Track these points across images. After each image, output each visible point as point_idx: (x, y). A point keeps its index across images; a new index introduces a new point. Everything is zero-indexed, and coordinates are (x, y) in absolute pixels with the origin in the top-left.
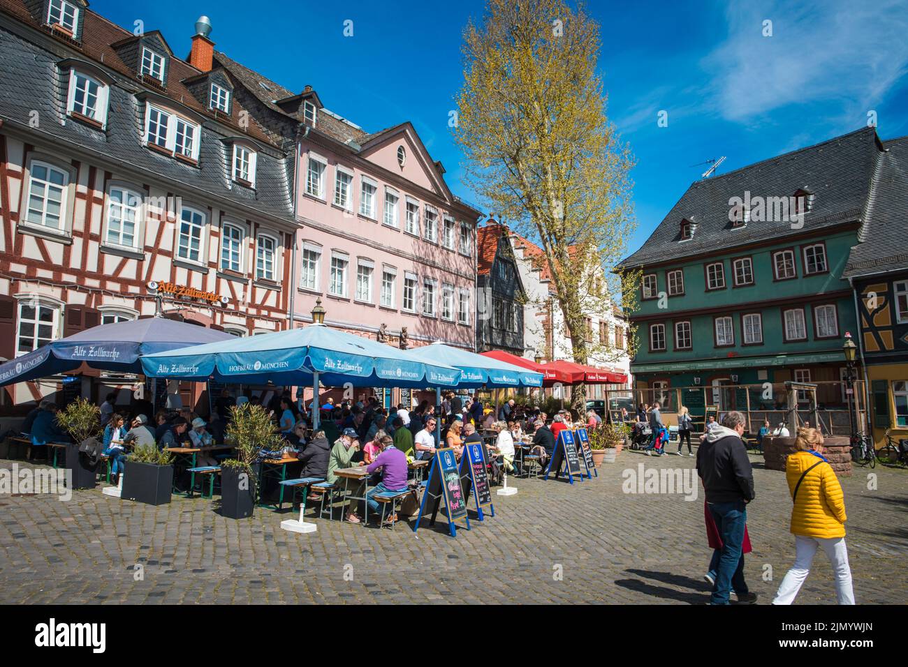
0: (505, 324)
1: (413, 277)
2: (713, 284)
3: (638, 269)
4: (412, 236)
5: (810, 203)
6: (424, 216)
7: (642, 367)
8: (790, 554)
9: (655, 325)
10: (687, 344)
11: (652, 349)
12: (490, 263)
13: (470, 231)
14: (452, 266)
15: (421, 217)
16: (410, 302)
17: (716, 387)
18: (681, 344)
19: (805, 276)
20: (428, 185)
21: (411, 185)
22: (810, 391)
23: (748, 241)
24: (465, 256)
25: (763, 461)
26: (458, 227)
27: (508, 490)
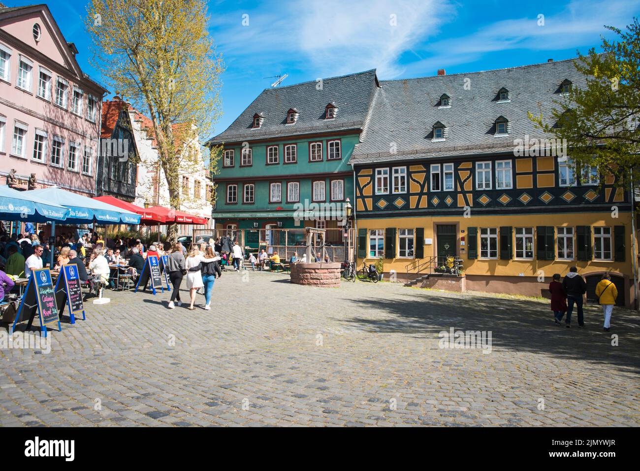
0: (121, 177)
1: (43, 134)
2: (271, 160)
3: (220, 145)
4: (44, 100)
5: (335, 113)
6: (56, 86)
7: (220, 214)
8: (288, 336)
9: (231, 185)
10: (251, 201)
11: (228, 202)
12: (112, 129)
13: (96, 102)
14: (79, 128)
15: (54, 86)
16: (40, 154)
17: (268, 230)
18: (247, 200)
19: (328, 160)
20: (61, 61)
21: (46, 59)
22: (321, 234)
23: (295, 134)
24: (91, 122)
25: (290, 278)
26: (86, 98)
27: (103, 300)
